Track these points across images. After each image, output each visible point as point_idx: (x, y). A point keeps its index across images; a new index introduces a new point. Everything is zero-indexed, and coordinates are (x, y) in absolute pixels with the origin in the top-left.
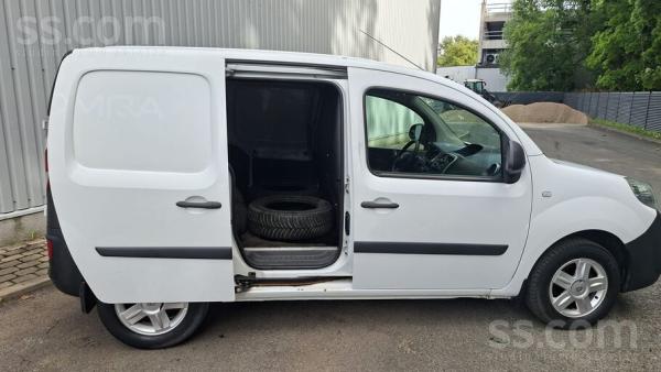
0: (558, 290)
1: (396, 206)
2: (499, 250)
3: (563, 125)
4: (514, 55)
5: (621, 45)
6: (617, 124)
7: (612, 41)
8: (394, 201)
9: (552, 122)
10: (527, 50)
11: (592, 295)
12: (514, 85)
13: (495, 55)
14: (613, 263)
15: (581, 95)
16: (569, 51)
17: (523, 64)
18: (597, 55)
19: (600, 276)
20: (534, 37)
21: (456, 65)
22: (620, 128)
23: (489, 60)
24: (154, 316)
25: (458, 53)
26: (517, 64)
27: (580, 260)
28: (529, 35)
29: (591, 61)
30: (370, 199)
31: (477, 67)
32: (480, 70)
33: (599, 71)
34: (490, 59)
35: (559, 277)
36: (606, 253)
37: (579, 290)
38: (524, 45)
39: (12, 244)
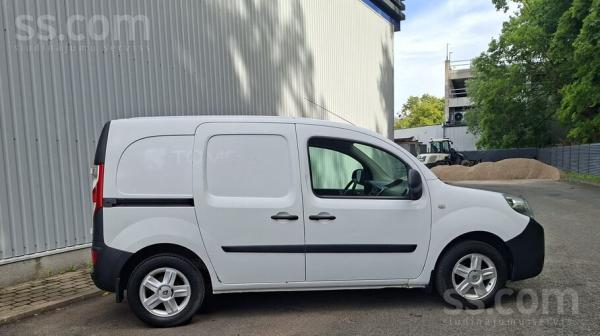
0: (459, 279)
1: (333, 218)
2: (411, 248)
3: (533, 180)
4: (482, 113)
5: (588, 96)
6: (589, 177)
7: (578, 93)
8: (332, 215)
9: (523, 178)
10: (495, 106)
11: (486, 282)
12: (483, 143)
13: (464, 113)
14: (499, 257)
15: (553, 149)
16: (539, 106)
17: (491, 122)
18: (566, 107)
19: (491, 268)
20: (500, 93)
21: (424, 125)
22: (590, 180)
23: (456, 117)
24: (167, 302)
25: (425, 113)
26: (486, 122)
27: (473, 256)
28: (495, 90)
29: (561, 114)
30: (315, 214)
31: (445, 126)
32: (448, 129)
33: (568, 124)
34: (458, 118)
35: (458, 268)
36: (493, 250)
37: (475, 278)
38: (491, 102)
39: (34, 279)
